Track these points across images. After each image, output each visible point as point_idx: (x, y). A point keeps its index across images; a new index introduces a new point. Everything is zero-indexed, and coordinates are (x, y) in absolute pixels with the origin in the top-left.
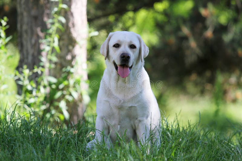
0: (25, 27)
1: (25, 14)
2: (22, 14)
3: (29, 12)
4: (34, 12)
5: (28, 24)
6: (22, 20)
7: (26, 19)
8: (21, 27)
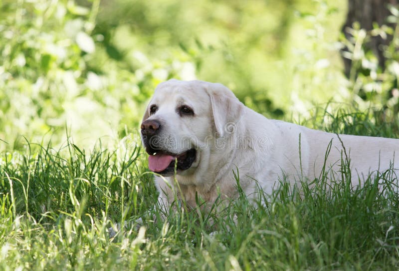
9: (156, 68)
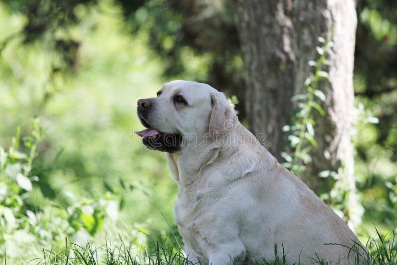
0: (257, 107)
1: (257, 86)
2: (252, 86)
3: (263, 82)
4: (271, 83)
5: (261, 102)
6: (252, 95)
7: (258, 95)
8: (252, 107)
9: (84, 204)
